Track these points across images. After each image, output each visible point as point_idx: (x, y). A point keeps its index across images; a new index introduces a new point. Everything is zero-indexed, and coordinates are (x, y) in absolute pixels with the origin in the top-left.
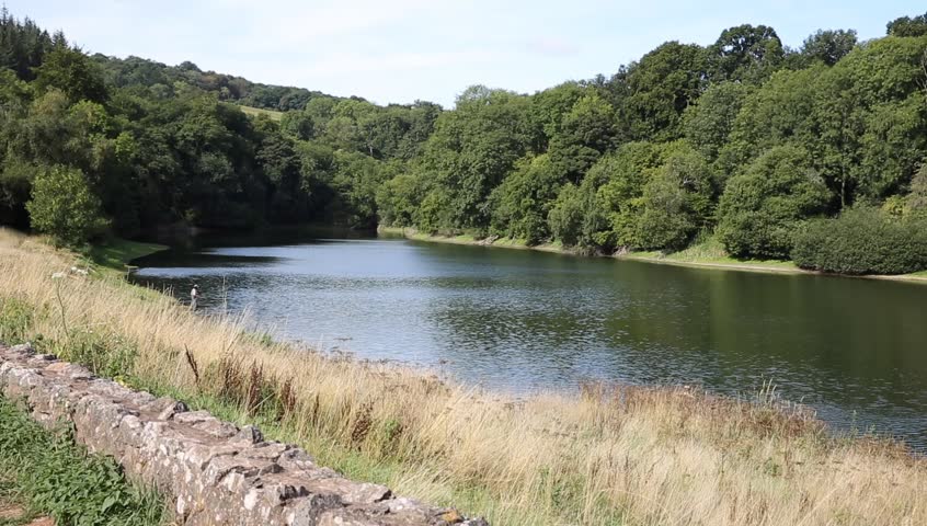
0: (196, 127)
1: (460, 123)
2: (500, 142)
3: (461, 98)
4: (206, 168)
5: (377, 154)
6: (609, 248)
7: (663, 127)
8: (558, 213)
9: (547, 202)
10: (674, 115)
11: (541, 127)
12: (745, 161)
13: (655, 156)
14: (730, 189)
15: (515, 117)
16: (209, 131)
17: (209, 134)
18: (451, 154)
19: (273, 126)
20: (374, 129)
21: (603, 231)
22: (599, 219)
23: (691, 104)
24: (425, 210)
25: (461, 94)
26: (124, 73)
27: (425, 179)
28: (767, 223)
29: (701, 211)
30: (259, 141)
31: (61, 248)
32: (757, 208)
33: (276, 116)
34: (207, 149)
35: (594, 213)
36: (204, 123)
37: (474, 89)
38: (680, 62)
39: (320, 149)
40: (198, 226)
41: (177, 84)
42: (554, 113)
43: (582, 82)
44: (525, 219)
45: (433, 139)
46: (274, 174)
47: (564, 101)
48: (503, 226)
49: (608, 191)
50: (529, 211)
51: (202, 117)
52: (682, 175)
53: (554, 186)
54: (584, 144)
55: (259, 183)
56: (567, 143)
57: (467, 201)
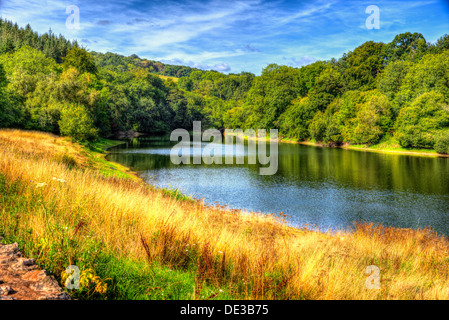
0: (138, 85)
1: (265, 82)
2: (284, 91)
3: (264, 70)
4: (143, 105)
5: (224, 98)
6: (339, 144)
7: (365, 84)
8: (314, 125)
9: (308, 120)
10: (371, 77)
11: (304, 84)
12: (409, 100)
13: (362, 98)
14: (402, 114)
15: (292, 79)
17: (144, 88)
18: (260, 97)
19: (174, 85)
20: (222, 86)
21: (336, 135)
22: (334, 129)
23: (380, 72)
24: (248, 124)
25: (265, 68)
26: (105, 60)
27: (247, 109)
28: (421, 131)
29: (386, 125)
30: (167, 92)
31: (74, 143)
32: (416, 123)
33: (175, 80)
34: (143, 95)
35: (332, 126)
36: (142, 83)
37: (271, 66)
38: (374, 51)
39: (196, 95)
40: (139, 132)
41: (129, 65)
42: (311, 78)
43: (325, 62)
44: (297, 129)
45: (251, 90)
46: (175, 107)
47: (315, 71)
48: (286, 132)
49: (339, 115)
50: (299, 125)
51: (141, 80)
52: (377, 107)
53: (311, 113)
54: (326, 92)
55: (167, 111)
56: (318, 91)
57: (268, 120)
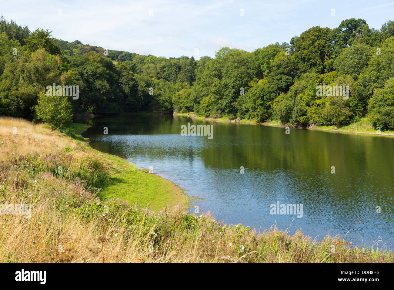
1: (219, 65)
2: (242, 74)
4: (98, 87)
6: (306, 125)
9: (268, 102)
11: (259, 67)
15: (247, 62)
17: (99, 71)
19: (124, 68)
20: (165, 69)
21: (303, 116)
22: (301, 110)
24: (203, 106)
30: (119, 74)
34: (98, 78)
35: (298, 107)
36: (96, 66)
37: (224, 49)
38: (321, 36)
39: (145, 78)
41: (74, 50)
42: (266, 60)
44: (258, 110)
46: (127, 89)
47: (270, 54)
48: (244, 113)
49: (303, 97)
50: (259, 107)
51: (95, 63)
53: (272, 94)
54: (285, 74)
55: (121, 94)
56: (276, 74)
57: (227, 102)
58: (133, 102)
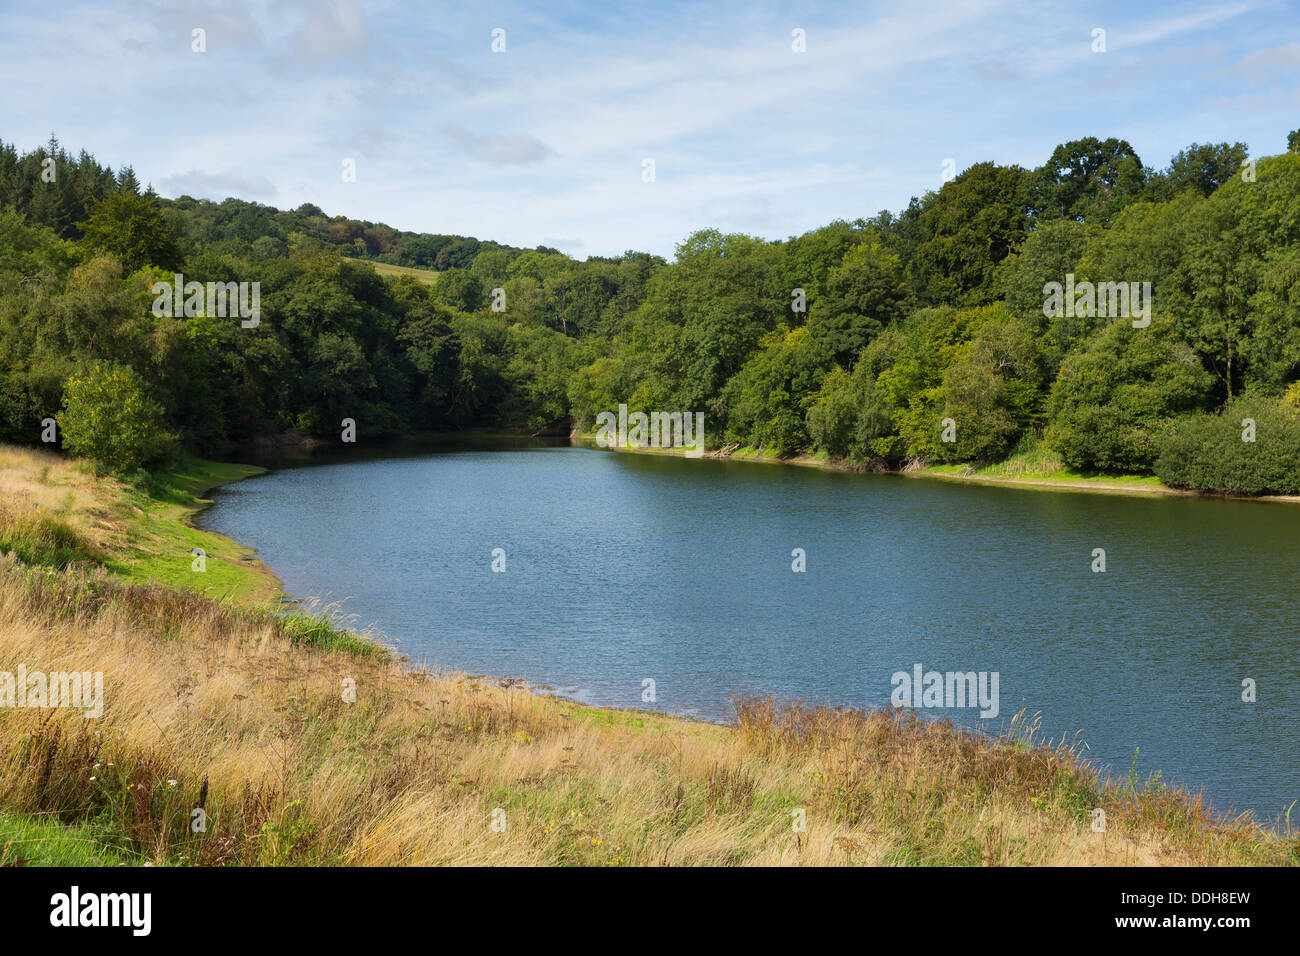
0: (311, 297)
1: (684, 284)
2: (738, 311)
3: (684, 248)
4: (325, 355)
5: (573, 330)
6: (895, 461)
7: (975, 285)
8: (821, 411)
9: (807, 395)
10: (988, 267)
12: (1087, 334)
13: (961, 328)
14: (1065, 374)
15: (761, 275)
16: (329, 303)
17: (330, 306)
18: (671, 328)
19: (421, 293)
20: (568, 294)
21: (885, 436)
22: (880, 419)
23: (1013, 251)
25: (684, 244)
26: (219, 222)
27: (634, 364)
28: (1119, 422)
29: (1026, 405)
30: (401, 314)
31: (103, 476)
32: (1104, 401)
33: (428, 278)
34: (328, 328)
35: (872, 410)
36: (323, 291)
37: (702, 236)
38: (996, 192)
39: (489, 325)
40: (314, 435)
41: (292, 236)
42: (816, 268)
43: (859, 222)
44: (776, 420)
45: (646, 307)
46: (422, 360)
47: (830, 251)
48: (744, 431)
49: (891, 380)
50: (781, 409)
51: (320, 283)
52: (998, 355)
53: (816, 373)
54: (859, 312)
55: (401, 374)
56: (835, 310)
57: (694, 396)
58: (441, 399)
